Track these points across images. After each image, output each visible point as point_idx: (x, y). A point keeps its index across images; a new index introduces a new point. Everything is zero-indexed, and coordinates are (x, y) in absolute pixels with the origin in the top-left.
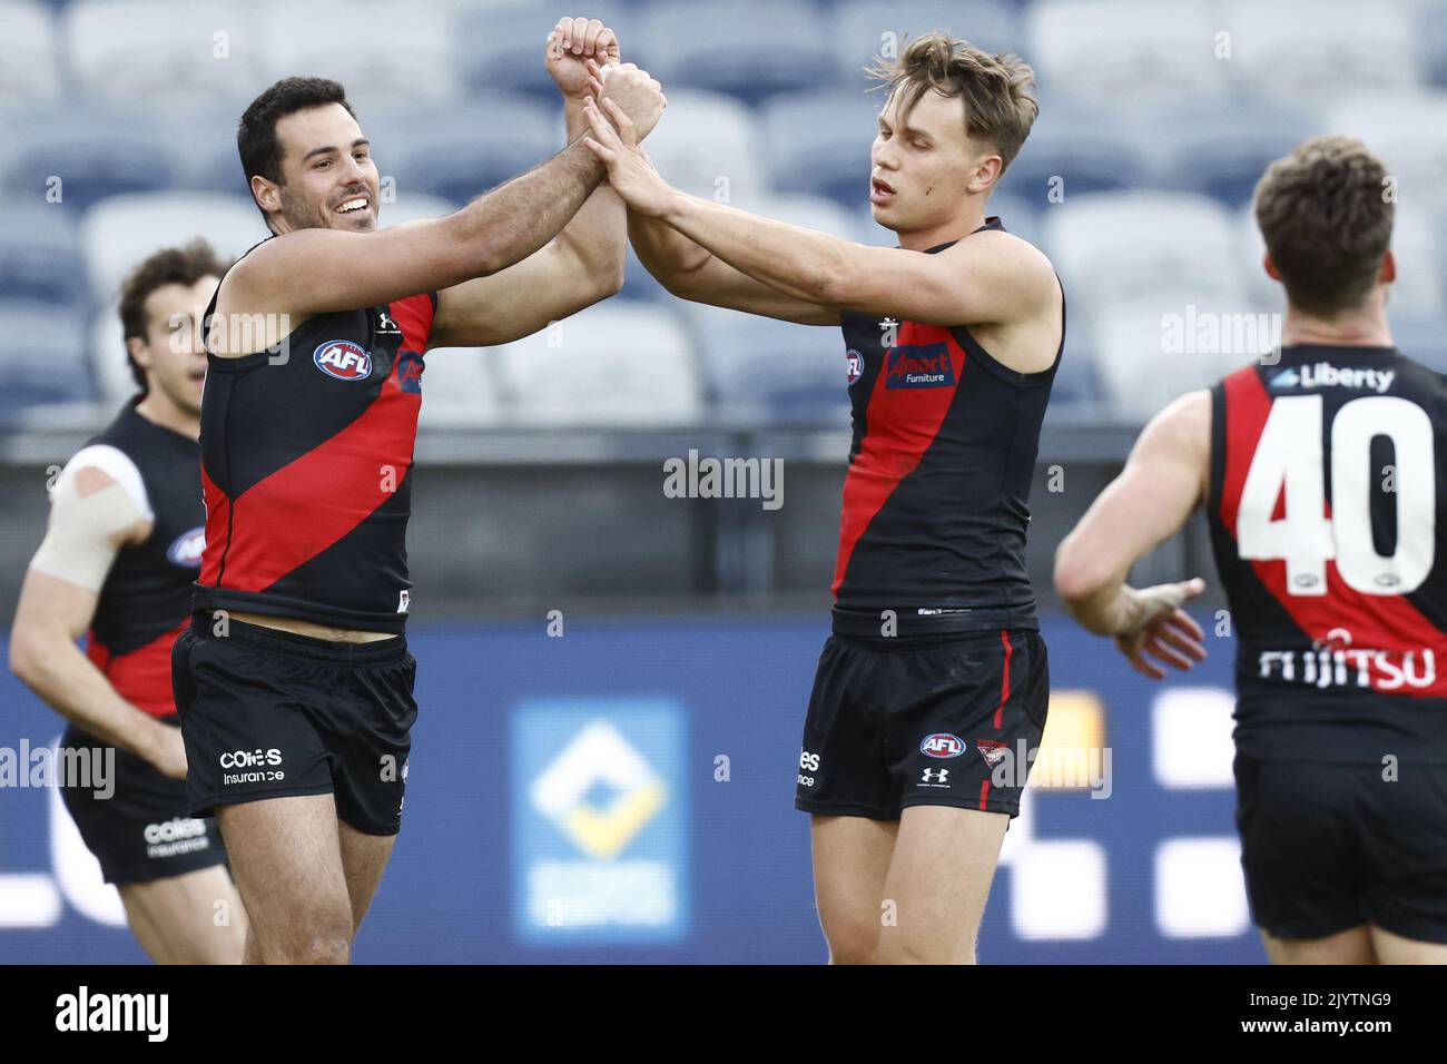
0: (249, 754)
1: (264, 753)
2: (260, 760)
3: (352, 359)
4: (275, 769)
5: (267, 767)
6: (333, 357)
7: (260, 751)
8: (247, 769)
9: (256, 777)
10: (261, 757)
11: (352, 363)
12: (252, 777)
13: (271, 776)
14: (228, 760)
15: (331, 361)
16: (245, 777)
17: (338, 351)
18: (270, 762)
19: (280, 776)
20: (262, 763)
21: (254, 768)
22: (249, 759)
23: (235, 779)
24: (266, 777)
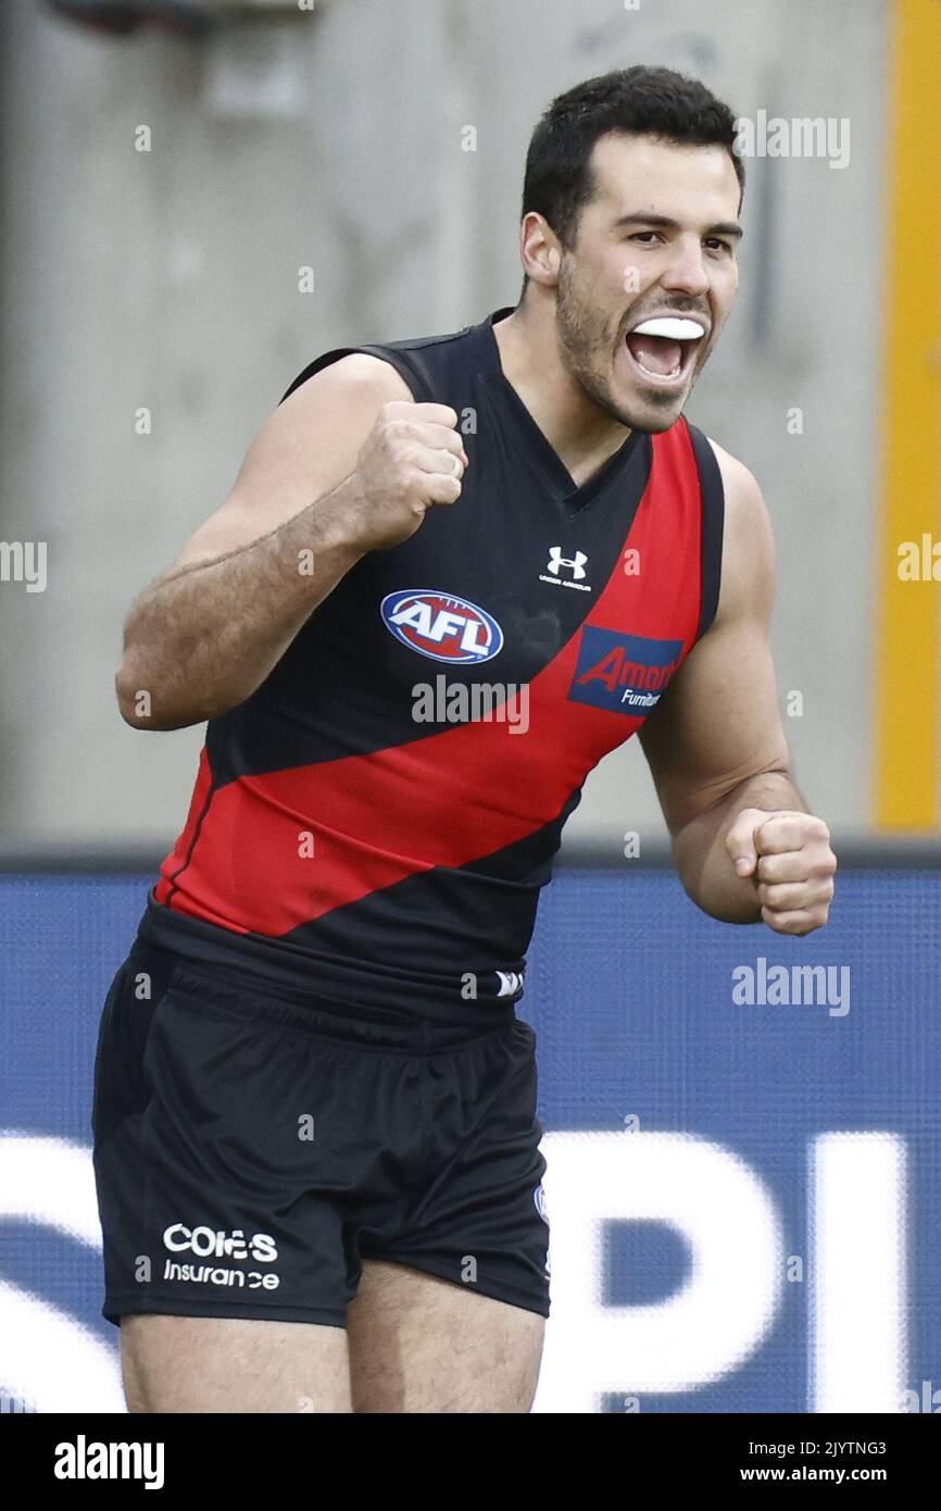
0: (222, 1234)
1: (248, 1239)
2: (240, 1249)
3: (451, 624)
4: (265, 1268)
5: (250, 1265)
6: (416, 618)
7: (239, 1233)
8: (213, 1261)
9: (228, 1277)
10: (242, 1244)
11: (453, 631)
12: (220, 1277)
13: (255, 1280)
14: (179, 1238)
15: (413, 624)
16: (205, 1274)
17: (425, 610)
18: (257, 1255)
19: (271, 1282)
20: (242, 1255)
21: (227, 1262)
22: (220, 1244)
23: (186, 1273)
24: (249, 1280)
